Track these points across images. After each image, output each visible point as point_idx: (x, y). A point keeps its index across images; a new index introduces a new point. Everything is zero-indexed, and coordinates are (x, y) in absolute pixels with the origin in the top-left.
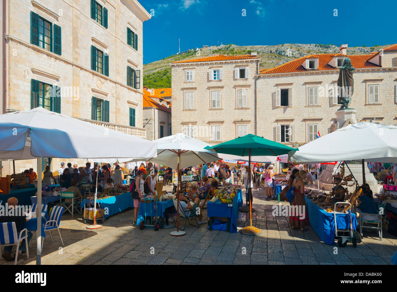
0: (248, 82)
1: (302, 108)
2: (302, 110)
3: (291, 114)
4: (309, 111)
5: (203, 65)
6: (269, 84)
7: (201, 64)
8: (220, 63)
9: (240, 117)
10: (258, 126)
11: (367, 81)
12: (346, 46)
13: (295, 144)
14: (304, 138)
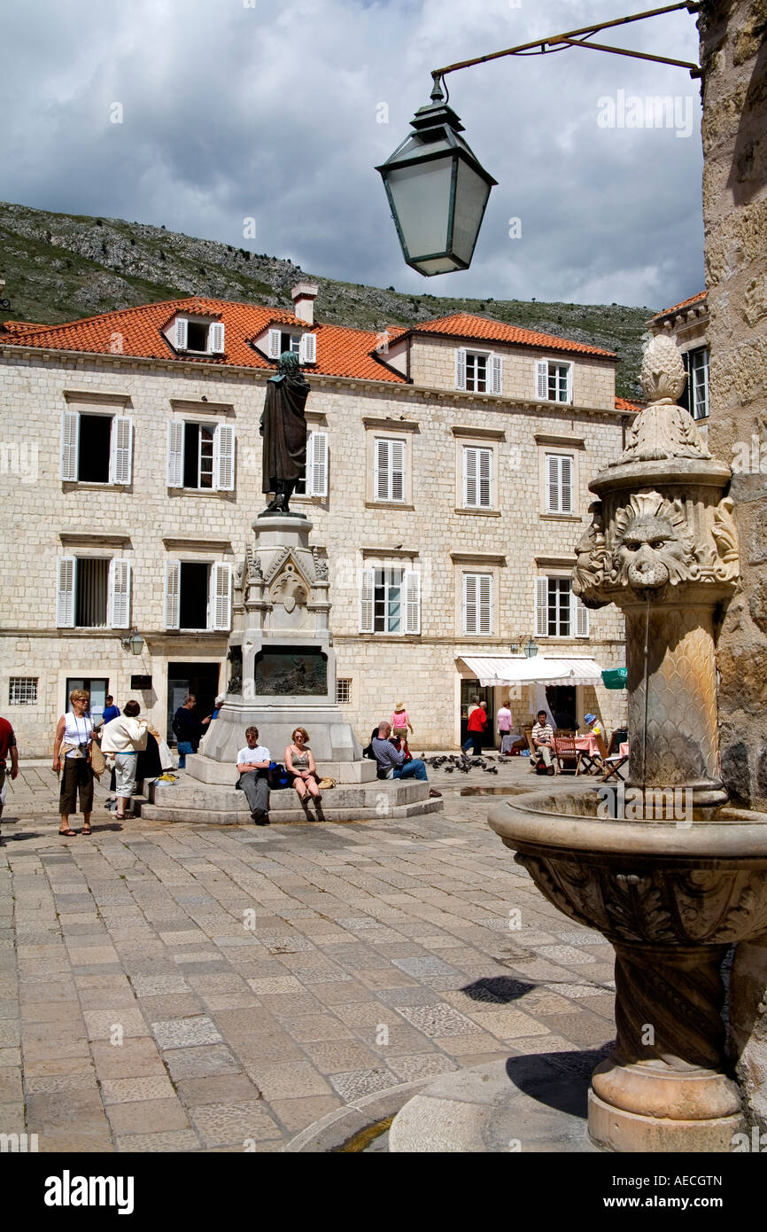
1: (159, 497)
2: (157, 502)
3: (119, 515)
4: (184, 512)
6: (36, 389)
11: (369, 423)
12: (313, 290)
13: (127, 637)
14: (160, 612)
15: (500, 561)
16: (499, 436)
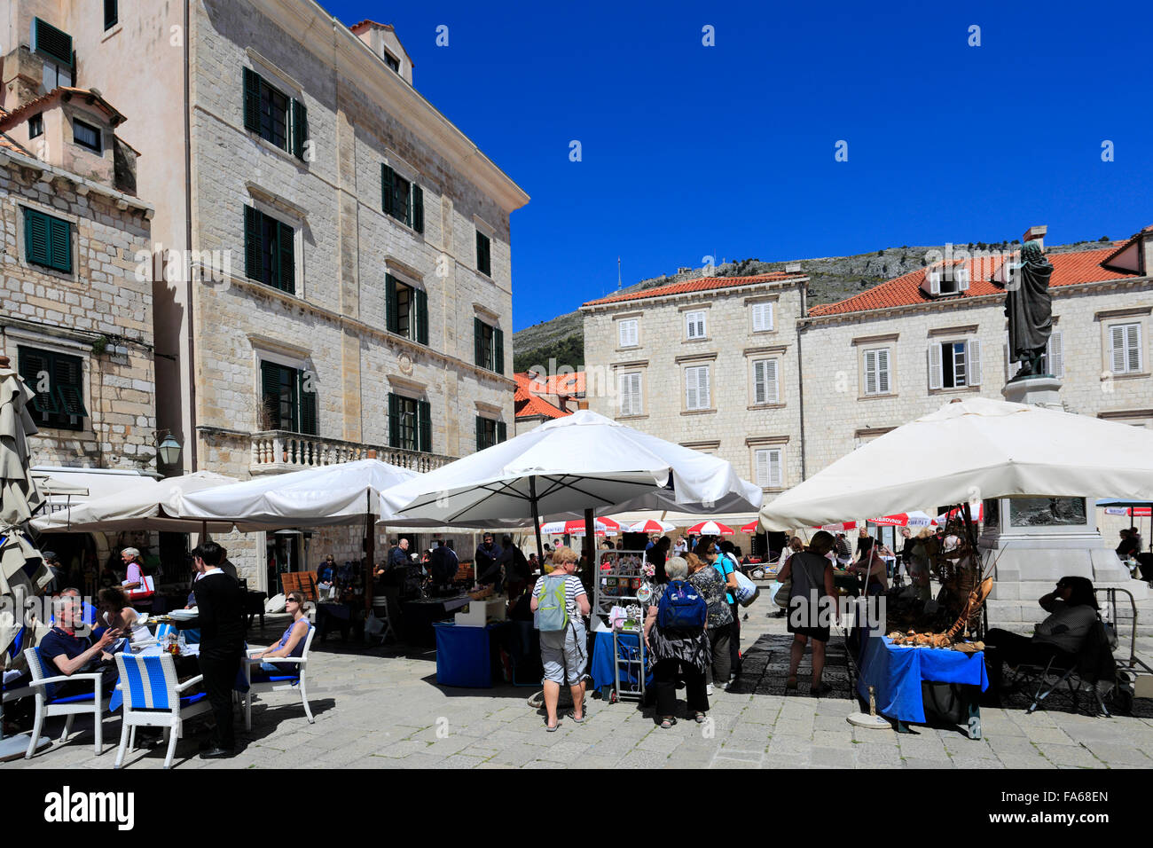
0: (777, 339)
3: (896, 413)
5: (662, 304)
6: (835, 341)
7: (655, 301)
8: (705, 295)
9: (760, 428)
10: (807, 449)
11: (1102, 316)
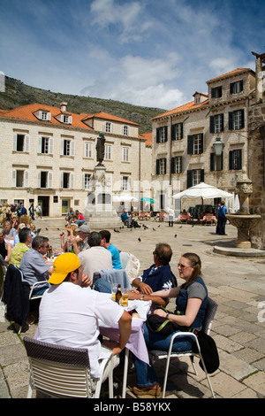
1: (35, 155)
2: (35, 157)
4: (42, 159)
6: (6, 128)
11: (84, 139)
12: (66, 104)
13: (28, 190)
14: (36, 184)
15: (113, 172)
16: (113, 143)
